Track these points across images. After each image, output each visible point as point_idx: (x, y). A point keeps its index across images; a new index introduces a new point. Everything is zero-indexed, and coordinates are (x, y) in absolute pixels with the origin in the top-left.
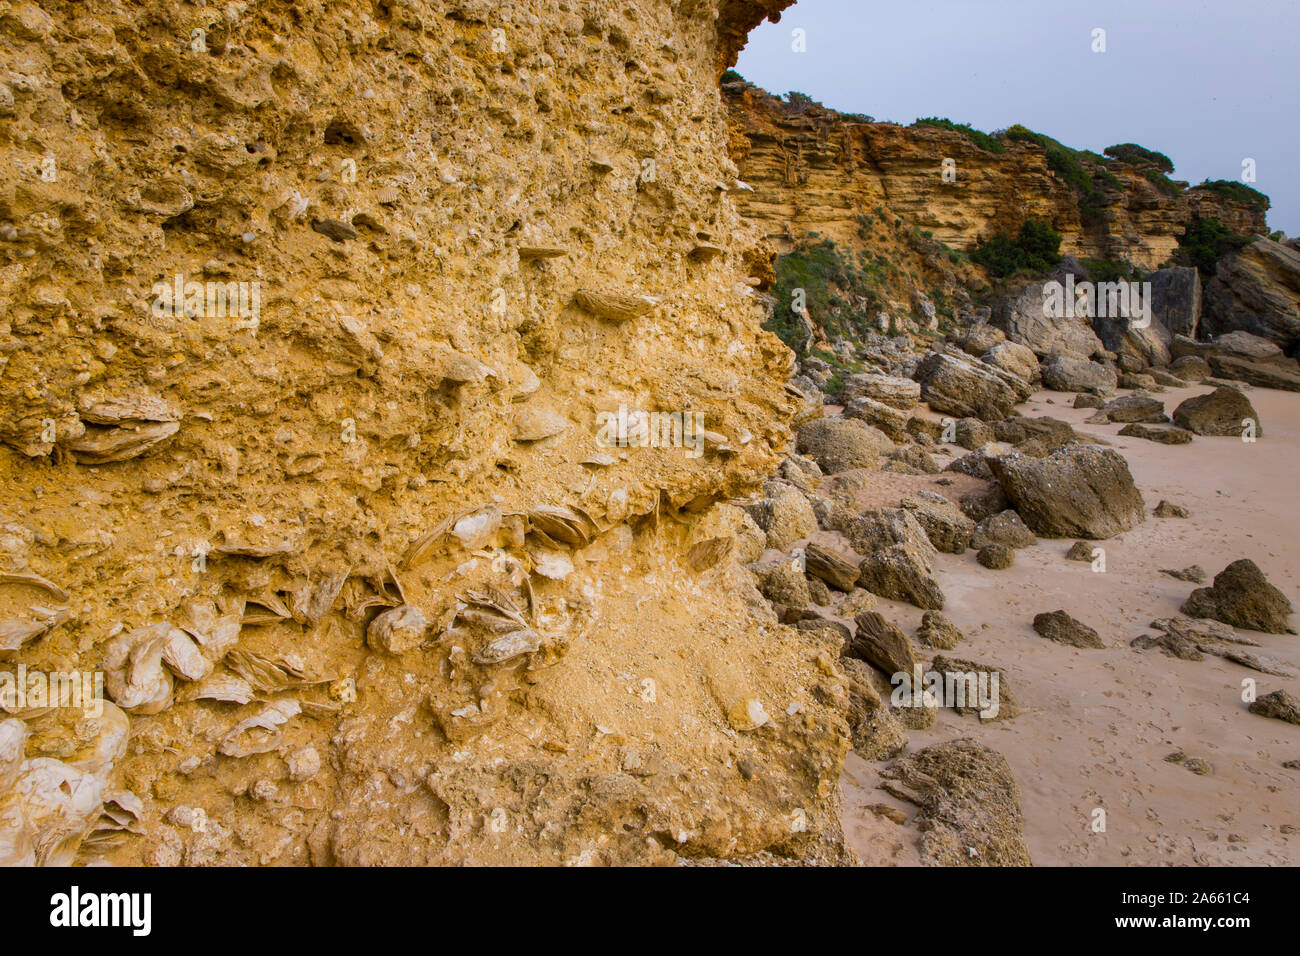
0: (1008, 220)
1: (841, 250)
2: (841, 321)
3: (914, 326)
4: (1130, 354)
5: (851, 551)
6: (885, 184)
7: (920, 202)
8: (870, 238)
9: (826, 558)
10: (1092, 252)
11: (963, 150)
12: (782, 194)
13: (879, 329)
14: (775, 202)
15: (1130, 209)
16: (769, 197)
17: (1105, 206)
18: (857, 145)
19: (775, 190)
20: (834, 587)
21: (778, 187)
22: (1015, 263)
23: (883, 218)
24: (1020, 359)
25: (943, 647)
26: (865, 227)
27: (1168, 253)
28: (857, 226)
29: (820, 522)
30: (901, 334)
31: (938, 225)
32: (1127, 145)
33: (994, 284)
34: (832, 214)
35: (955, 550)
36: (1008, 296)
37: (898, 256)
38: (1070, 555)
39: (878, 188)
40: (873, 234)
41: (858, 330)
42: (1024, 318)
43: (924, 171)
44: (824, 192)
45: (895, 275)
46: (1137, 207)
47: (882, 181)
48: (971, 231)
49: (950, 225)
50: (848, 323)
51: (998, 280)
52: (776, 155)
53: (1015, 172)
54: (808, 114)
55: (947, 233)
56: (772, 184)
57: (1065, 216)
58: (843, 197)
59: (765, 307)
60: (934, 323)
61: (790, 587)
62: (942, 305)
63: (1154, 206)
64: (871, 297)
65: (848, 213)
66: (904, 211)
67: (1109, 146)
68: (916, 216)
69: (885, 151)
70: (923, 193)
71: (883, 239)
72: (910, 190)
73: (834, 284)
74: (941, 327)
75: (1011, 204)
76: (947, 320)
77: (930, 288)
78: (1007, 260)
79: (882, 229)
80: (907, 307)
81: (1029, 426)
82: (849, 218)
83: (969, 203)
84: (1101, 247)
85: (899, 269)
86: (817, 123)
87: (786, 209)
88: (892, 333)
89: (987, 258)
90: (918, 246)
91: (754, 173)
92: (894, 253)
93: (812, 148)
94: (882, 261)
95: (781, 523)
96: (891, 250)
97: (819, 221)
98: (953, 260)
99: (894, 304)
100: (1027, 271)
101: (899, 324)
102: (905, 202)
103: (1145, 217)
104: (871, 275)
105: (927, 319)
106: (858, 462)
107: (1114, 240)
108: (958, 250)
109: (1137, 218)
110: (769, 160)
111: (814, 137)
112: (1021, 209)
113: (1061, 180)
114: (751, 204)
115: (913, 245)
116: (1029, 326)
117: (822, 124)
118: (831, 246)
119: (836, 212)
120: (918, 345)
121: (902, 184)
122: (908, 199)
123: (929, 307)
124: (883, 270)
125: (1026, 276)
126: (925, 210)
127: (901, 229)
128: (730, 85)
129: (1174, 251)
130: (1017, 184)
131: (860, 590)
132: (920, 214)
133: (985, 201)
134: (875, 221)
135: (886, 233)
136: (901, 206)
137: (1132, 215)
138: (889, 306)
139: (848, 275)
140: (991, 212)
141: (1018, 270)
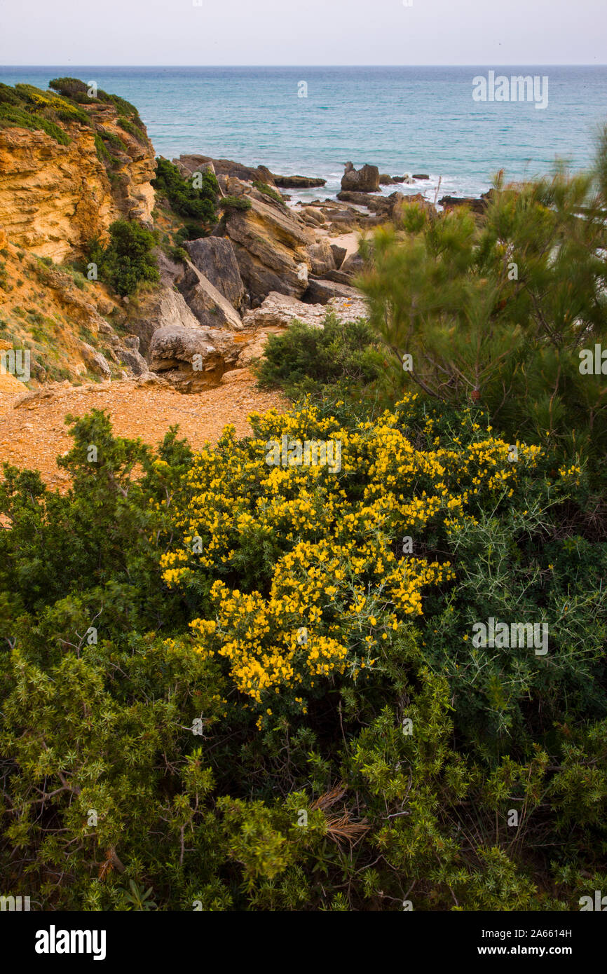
7: (28, 222)
8: (11, 288)
10: (117, 216)
22: (134, 277)
23: (4, 253)
27: (153, 200)
31: (43, 243)
33: (123, 305)
55: (51, 247)
63: (141, 159)
68: (25, 239)
92: (35, 298)
98: (80, 286)
100: (147, 284)
107: (133, 203)
112: (95, 204)
125: (149, 291)
126: (34, 230)
127: (25, 263)
129: (155, 197)
132: (30, 236)
133: (66, 200)
140: (72, 210)
141: (139, 285)
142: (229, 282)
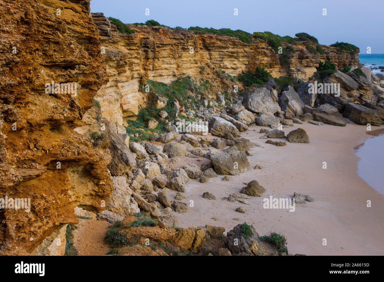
0: (253, 66)
1: (193, 79)
2: (191, 103)
3: (217, 104)
4: (289, 112)
5: (166, 179)
6: (210, 55)
7: (222, 61)
8: (204, 74)
9: (158, 181)
10: (285, 74)
11: (236, 43)
12: (173, 61)
13: (204, 105)
14: (170, 64)
15: (299, 58)
16: (169, 63)
17: (289, 58)
18: (201, 42)
19: (170, 60)
20: (159, 187)
21: (172, 59)
22: (252, 82)
23: (209, 67)
24: (248, 116)
25: (179, 200)
26: (202, 70)
27: (313, 74)
28: (200, 70)
29: (161, 172)
30: (212, 107)
31: (228, 68)
32: (303, 33)
33: (245, 89)
34: (191, 66)
35: (195, 178)
36: (249, 93)
37: (213, 80)
38: (223, 179)
39: (208, 56)
40: (205, 72)
41: (197, 106)
42: (253, 101)
43: (223, 50)
44: (188, 59)
45: (211, 87)
46: (302, 58)
47: (209, 53)
48: (240, 70)
49: (232, 68)
50: (194, 104)
51: (246, 87)
52: (171, 49)
53: (255, 49)
54: (182, 34)
55: (231, 70)
56: (169, 58)
57: (274, 62)
58: (195, 61)
59: (164, 102)
60: (224, 103)
61: (148, 187)
62: (227, 96)
63: (307, 58)
64: (202, 95)
65: (196, 65)
66: (216, 63)
67: (297, 33)
68: (220, 65)
69: (209, 44)
70: (223, 58)
71: (208, 74)
72: (218, 57)
73: (190, 91)
74: (226, 104)
75: (254, 60)
76: (228, 101)
77: (224, 90)
78: (250, 81)
79: (208, 70)
80: (215, 97)
81: (237, 141)
82: (197, 67)
83: (239, 60)
84: (288, 73)
85: (213, 84)
86: (185, 37)
87: (175, 66)
88: (209, 107)
89: (244, 79)
90: (220, 75)
91: (163, 56)
92: (212, 79)
93: (183, 45)
94: (207, 82)
95: (150, 172)
96: (211, 78)
97: (186, 69)
98: (232, 80)
99: (210, 97)
100: (256, 85)
101: (211, 104)
102: (217, 61)
103: (304, 61)
104: (203, 87)
105: (221, 101)
106: (178, 155)
107: (292, 70)
108: (234, 77)
109: (302, 62)
110: (168, 51)
111: (184, 42)
112: (257, 62)
113: (273, 50)
114: (162, 65)
115: (218, 75)
116: (255, 104)
117: (186, 38)
118: (190, 78)
119: (192, 65)
120: (217, 110)
121: (216, 55)
122: (217, 60)
123: (222, 97)
124: (207, 85)
125: (255, 87)
126: (224, 63)
127: (215, 70)
128: (155, 27)
129: (314, 73)
130: (256, 53)
131: (165, 188)
132: (222, 65)
133: (245, 59)
134: (206, 68)
135: (209, 72)
136: (215, 62)
137: (300, 60)
138: (208, 97)
139: (195, 88)
140: (247, 63)
141: (253, 84)
142: (307, 97)
